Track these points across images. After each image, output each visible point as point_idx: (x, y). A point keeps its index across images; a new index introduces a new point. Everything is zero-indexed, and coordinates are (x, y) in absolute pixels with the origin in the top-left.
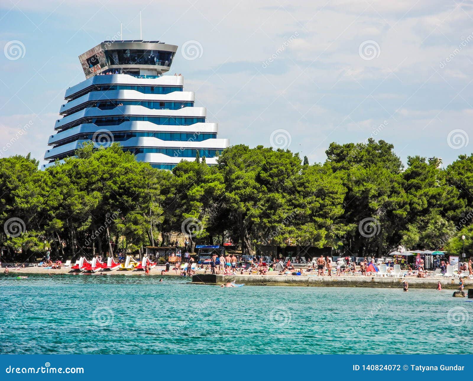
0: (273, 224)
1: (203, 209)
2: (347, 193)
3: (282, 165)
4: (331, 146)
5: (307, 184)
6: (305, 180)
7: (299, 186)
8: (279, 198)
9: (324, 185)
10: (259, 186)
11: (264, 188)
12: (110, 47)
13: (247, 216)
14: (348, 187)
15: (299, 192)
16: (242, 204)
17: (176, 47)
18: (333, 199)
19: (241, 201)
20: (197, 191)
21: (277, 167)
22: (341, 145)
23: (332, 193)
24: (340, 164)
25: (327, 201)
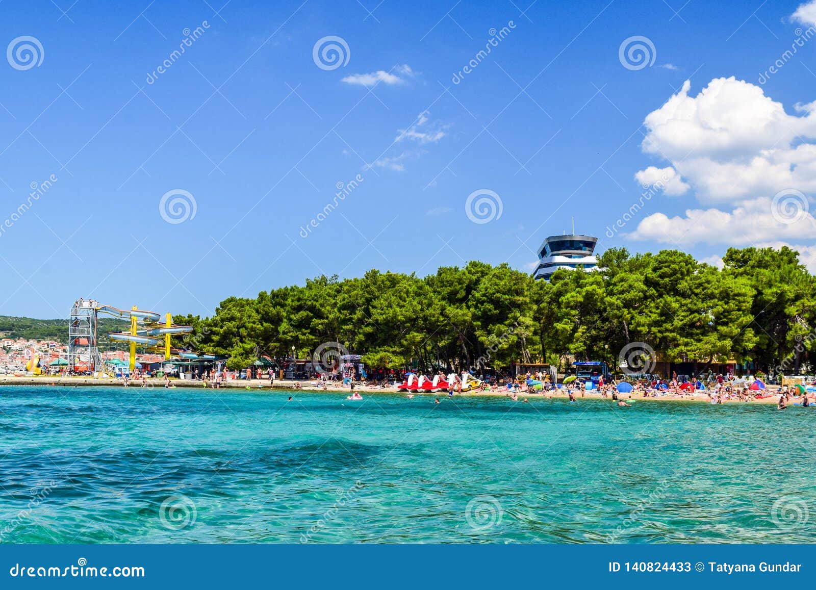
0: (665, 334)
1: (579, 319)
2: (756, 296)
3: (674, 262)
4: (728, 251)
5: (706, 285)
6: (703, 280)
7: (696, 288)
8: (673, 302)
9: (728, 286)
10: (646, 289)
11: (652, 290)
12: (552, 240)
13: (632, 324)
14: (757, 289)
15: (696, 295)
16: (626, 311)
17: (595, 239)
18: (740, 302)
19: (625, 307)
20: (572, 297)
21: (669, 266)
22: (741, 249)
23: (739, 295)
24: (742, 270)
25: (732, 305)
